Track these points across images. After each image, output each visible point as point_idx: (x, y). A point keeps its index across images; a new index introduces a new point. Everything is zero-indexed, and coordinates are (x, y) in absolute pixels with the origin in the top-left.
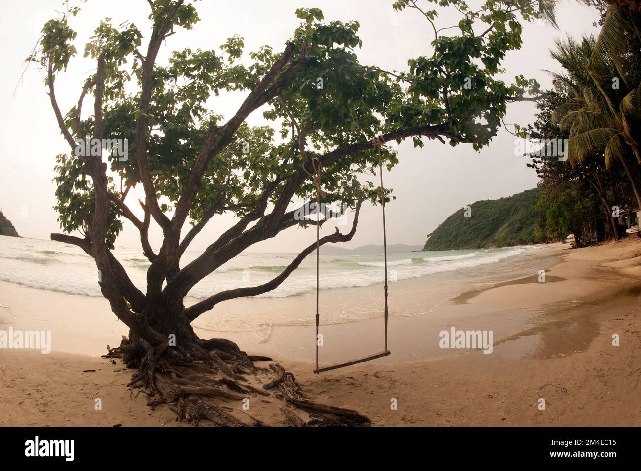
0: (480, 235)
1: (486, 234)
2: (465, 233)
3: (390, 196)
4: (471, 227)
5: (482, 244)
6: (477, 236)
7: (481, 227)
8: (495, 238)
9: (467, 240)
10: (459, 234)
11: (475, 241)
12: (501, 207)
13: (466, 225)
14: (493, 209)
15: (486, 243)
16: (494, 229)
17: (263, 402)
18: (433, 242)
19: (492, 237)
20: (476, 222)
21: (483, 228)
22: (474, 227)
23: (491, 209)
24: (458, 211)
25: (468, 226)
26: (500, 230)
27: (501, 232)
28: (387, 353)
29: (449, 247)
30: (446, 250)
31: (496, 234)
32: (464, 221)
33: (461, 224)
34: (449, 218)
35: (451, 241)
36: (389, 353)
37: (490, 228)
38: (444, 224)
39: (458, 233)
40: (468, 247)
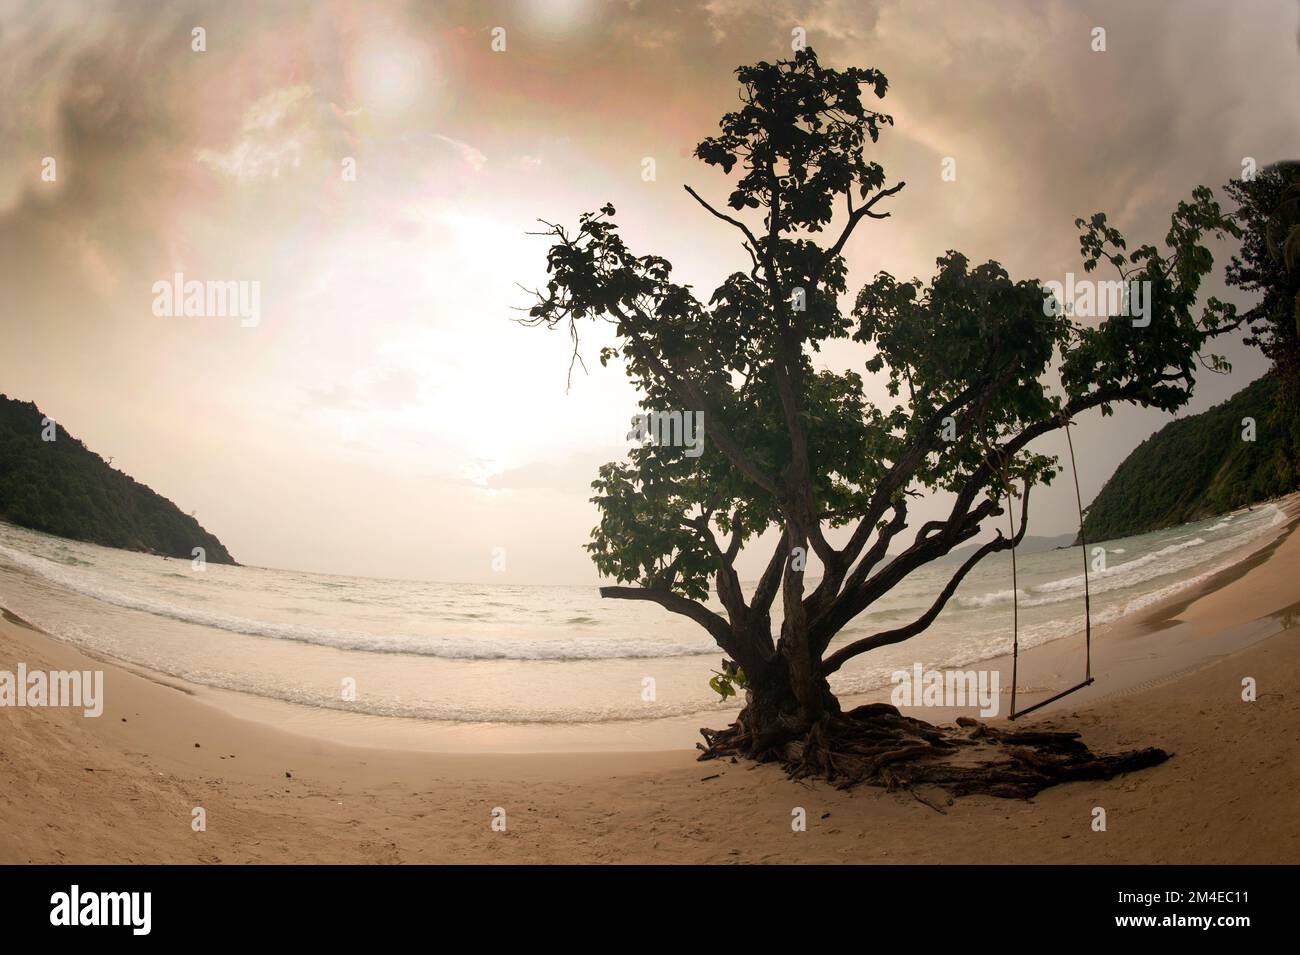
0: (1182, 496)
1: (1191, 492)
2: (1152, 495)
3: (1053, 468)
4: (1164, 479)
5: (1187, 513)
6: (1177, 498)
7: (1182, 478)
8: (1209, 496)
9: (1158, 509)
10: (1142, 499)
11: (1173, 510)
12: (1213, 427)
13: (1153, 478)
14: (1198, 436)
15: (1192, 512)
16: (1205, 480)
17: (976, 750)
18: (1095, 523)
19: (1204, 496)
20: (1172, 468)
21: (1186, 480)
22: (1168, 480)
23: (1195, 434)
24: (1135, 451)
25: (1157, 480)
26: (1217, 478)
27: (1219, 483)
28: (1089, 682)
29: (1124, 531)
30: (1121, 537)
31: (1210, 488)
32: (1149, 470)
33: (1143, 477)
34: (1121, 468)
35: (1128, 517)
36: (1093, 680)
37: (1198, 477)
38: (1112, 483)
39: (1139, 499)
40: (1160, 524)
